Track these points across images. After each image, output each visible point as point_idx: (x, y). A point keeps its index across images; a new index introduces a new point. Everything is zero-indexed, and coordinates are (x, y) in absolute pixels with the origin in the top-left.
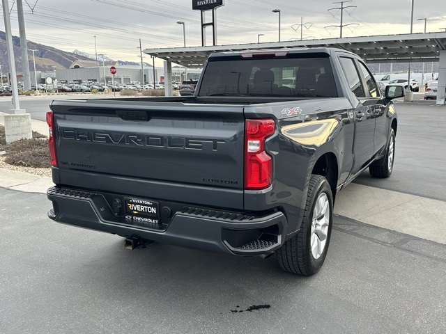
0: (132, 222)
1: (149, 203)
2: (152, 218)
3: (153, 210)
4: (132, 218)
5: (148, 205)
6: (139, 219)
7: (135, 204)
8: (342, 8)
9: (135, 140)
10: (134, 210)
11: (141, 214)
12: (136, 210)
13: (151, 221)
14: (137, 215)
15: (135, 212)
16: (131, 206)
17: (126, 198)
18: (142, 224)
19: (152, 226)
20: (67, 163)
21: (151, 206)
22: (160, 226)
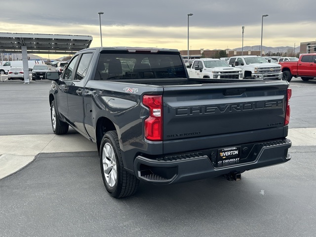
0: (222, 165)
1: (235, 148)
2: (235, 158)
3: (236, 152)
4: (222, 162)
5: (233, 150)
6: (227, 161)
7: (225, 152)
9: (235, 108)
10: (224, 156)
11: (228, 157)
13: (234, 160)
14: (225, 159)
15: (224, 157)
16: (222, 154)
17: (219, 149)
18: (229, 164)
19: (235, 163)
20: (174, 135)
21: (235, 150)
22: (240, 162)
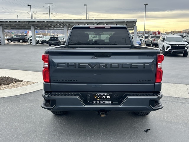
0: (97, 104)
2: (108, 101)
3: (109, 97)
4: (97, 102)
5: (106, 95)
6: (101, 102)
7: (99, 95)
8: (49, 6)
9: (104, 66)
10: (98, 98)
11: (101, 100)
12: (99, 98)
15: (98, 99)
16: (96, 97)
17: (94, 93)
19: (108, 104)
20: (57, 80)
21: (108, 95)
22: (112, 104)
